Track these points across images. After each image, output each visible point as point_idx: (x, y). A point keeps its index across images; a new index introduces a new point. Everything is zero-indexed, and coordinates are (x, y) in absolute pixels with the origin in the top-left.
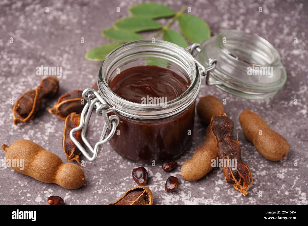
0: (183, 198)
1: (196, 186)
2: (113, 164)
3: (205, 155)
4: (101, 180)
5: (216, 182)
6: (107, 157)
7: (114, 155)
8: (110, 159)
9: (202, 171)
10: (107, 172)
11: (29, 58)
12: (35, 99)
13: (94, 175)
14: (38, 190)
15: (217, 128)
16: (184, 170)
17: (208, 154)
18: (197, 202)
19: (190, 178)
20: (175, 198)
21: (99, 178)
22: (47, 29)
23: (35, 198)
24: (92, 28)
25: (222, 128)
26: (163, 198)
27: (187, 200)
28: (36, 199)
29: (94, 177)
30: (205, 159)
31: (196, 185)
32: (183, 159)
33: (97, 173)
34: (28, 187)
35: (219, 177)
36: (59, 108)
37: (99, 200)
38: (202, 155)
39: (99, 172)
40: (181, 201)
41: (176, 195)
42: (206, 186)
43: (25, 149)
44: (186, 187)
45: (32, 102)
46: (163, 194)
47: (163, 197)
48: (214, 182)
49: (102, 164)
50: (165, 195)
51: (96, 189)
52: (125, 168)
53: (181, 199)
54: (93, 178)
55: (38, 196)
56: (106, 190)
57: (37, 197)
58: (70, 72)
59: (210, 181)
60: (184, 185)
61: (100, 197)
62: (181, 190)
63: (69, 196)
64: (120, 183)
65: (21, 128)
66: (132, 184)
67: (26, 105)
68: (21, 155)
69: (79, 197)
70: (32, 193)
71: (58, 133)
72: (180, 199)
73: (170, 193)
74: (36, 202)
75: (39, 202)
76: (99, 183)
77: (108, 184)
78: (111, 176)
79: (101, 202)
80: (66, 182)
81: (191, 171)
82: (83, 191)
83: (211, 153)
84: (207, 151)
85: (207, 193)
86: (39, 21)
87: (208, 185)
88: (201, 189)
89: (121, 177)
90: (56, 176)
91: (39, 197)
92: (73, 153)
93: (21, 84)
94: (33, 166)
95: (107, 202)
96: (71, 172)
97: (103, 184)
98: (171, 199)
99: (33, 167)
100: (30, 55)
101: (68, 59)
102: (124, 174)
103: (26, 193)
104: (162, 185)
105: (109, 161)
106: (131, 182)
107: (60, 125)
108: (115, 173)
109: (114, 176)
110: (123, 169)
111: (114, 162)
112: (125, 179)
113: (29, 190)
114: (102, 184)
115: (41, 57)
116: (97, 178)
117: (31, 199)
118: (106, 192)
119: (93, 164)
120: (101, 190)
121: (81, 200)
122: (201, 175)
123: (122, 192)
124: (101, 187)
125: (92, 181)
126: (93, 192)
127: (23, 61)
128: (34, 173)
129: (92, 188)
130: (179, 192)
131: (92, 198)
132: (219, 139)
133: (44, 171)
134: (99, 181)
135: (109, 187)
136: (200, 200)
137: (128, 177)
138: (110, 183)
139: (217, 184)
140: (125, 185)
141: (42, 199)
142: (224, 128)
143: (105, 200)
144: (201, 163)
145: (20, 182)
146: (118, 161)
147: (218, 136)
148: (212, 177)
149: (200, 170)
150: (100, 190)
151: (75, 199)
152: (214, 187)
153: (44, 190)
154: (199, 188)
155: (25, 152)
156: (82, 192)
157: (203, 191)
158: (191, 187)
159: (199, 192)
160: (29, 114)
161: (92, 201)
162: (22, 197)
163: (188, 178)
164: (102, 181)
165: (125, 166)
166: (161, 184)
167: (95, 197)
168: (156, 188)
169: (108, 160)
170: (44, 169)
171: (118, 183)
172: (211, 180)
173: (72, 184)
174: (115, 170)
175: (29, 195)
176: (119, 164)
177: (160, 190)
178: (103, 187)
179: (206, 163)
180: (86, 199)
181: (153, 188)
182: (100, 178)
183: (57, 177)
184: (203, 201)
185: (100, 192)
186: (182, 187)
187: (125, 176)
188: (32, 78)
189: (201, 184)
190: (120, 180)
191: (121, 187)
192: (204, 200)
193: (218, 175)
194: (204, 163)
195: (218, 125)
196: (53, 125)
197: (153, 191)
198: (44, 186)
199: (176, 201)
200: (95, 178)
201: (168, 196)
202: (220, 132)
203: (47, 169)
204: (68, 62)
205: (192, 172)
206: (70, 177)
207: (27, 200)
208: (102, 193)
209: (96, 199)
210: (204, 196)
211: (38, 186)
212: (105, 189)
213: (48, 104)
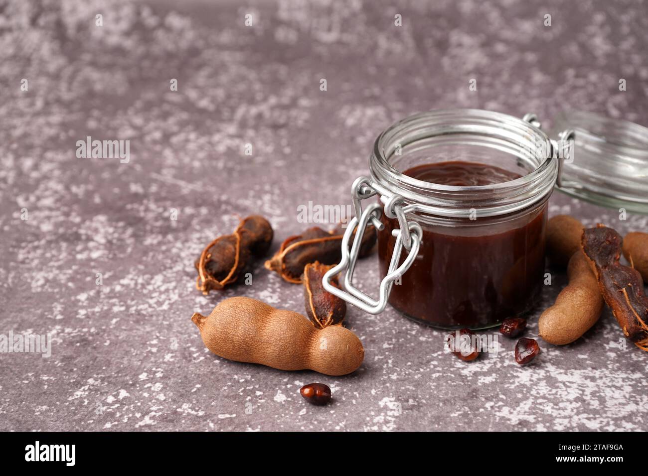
0: (552, 372)
1: (570, 354)
2: (407, 337)
3: (580, 294)
4: (390, 361)
5: (605, 345)
6: (391, 328)
7: (404, 324)
8: (397, 331)
9: (579, 323)
10: (397, 349)
11: (198, 206)
12: (237, 246)
13: (375, 355)
14: (276, 385)
15: (593, 246)
16: (546, 323)
17: (585, 293)
18: (580, 375)
19: (559, 337)
20: (539, 374)
21: (385, 358)
22: (220, 165)
23: (273, 396)
24: (305, 157)
25: (603, 245)
26: (515, 376)
27: (560, 375)
28: (275, 397)
29: (376, 358)
30: (581, 302)
31: (569, 352)
32: (533, 319)
33: (380, 352)
34: (253, 382)
35: (608, 338)
36: (285, 259)
37: (396, 388)
38: (574, 296)
39: (383, 350)
40: (550, 376)
41: (538, 370)
42: (589, 352)
43: (245, 306)
44: (553, 356)
45: (233, 250)
46: (513, 370)
47: (515, 374)
48: (601, 345)
49: (384, 338)
50: (517, 371)
51: (385, 374)
52: (430, 340)
53: (550, 374)
54: (374, 359)
55: (277, 392)
56: (405, 373)
57: (276, 395)
58: (283, 219)
59: (594, 345)
60: (548, 355)
61: (397, 384)
62: (544, 362)
63: (337, 388)
64: (428, 362)
65: (215, 301)
66: (451, 361)
67: (224, 255)
68: (239, 317)
69: (358, 388)
70: (265, 389)
71: (286, 303)
72: (548, 374)
73: (526, 368)
74: (277, 401)
75: (282, 401)
76: (387, 365)
77: (406, 365)
78: (407, 354)
79: (401, 390)
80: (333, 355)
81: (560, 324)
82: (362, 378)
83: (590, 293)
84: (581, 288)
85: (595, 362)
86: (201, 155)
87: (593, 351)
88: (581, 356)
89: (427, 354)
90: (311, 350)
91: (281, 395)
92: (331, 319)
93: (195, 241)
94: (265, 334)
95: (412, 390)
96: (340, 337)
97: (396, 366)
98: (532, 376)
99: (265, 336)
100: (199, 201)
101: (273, 202)
102: (432, 348)
103: (253, 391)
104: (507, 358)
105: (396, 333)
106: (448, 359)
107: (288, 292)
108: (414, 349)
109: (413, 353)
110: (427, 342)
111: (407, 334)
112: (435, 355)
113: (257, 387)
114: (394, 366)
115: (220, 202)
116: (382, 359)
117: (266, 398)
118: (407, 376)
119: (368, 340)
120: (395, 374)
121: (361, 392)
122: (578, 330)
123: (436, 374)
124: (393, 371)
125: (374, 363)
126: (382, 379)
127: (189, 210)
128: (267, 348)
129: (378, 374)
130: (543, 365)
131: (382, 386)
132: (601, 264)
133: (288, 341)
134: (387, 363)
135: (409, 369)
136: (584, 373)
137: (440, 353)
138: (409, 363)
139: (608, 348)
140: (439, 364)
141: (286, 396)
142: (608, 243)
143: (408, 387)
144: (576, 309)
145: (236, 377)
146: (414, 333)
147: (597, 261)
148: (596, 339)
149: (576, 320)
150: (393, 374)
151: (350, 390)
152: (604, 353)
153: (287, 384)
154: (577, 356)
155: (247, 311)
156: (361, 380)
157: (586, 359)
158: (561, 357)
159: (579, 362)
160: (229, 271)
161: (383, 392)
162: (247, 397)
163: (556, 336)
164: (393, 362)
165: (429, 338)
166: (504, 356)
167: (388, 385)
168: (498, 362)
169: (394, 332)
170: (288, 337)
171: (424, 362)
172: (596, 344)
173: (344, 358)
174: (412, 344)
175: (258, 393)
176: (416, 335)
177: (505, 365)
178: (399, 370)
179: (584, 308)
180: (371, 389)
181: (492, 363)
182: (387, 357)
183: (314, 351)
184: (590, 373)
185: (394, 377)
186: (545, 357)
187: (434, 352)
188: (213, 232)
189: (578, 350)
190: (426, 358)
191: (432, 367)
192: (592, 371)
193: (606, 336)
194: (580, 309)
195: (595, 239)
196: (274, 291)
197: (493, 367)
198: (285, 378)
199: (541, 377)
200: (379, 359)
201: (524, 371)
202: (600, 253)
203: (294, 336)
204: (275, 206)
205: (562, 324)
206: (339, 346)
207: (257, 401)
208: (398, 378)
209: (390, 388)
210: (589, 366)
211: (273, 379)
212: (403, 373)
213: (255, 264)
